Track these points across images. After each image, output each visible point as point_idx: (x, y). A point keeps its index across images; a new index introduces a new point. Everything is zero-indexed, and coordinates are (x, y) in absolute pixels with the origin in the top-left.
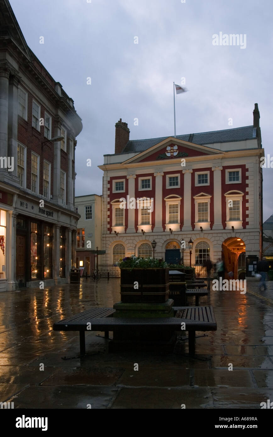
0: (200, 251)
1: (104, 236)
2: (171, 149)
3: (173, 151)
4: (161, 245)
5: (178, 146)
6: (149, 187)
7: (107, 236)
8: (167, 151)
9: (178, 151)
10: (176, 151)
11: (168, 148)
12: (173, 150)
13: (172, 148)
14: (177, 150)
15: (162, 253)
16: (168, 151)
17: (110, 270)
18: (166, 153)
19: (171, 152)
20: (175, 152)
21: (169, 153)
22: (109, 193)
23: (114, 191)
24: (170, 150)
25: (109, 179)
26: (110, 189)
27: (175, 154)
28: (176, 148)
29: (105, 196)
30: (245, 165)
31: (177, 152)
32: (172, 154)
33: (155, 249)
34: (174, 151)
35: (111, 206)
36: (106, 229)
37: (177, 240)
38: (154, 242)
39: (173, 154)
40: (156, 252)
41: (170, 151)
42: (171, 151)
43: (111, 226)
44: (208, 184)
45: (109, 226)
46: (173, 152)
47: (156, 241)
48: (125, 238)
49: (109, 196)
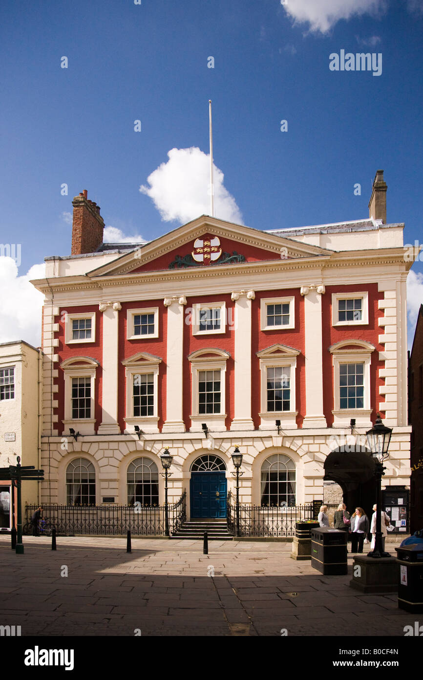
0: (273, 476)
1: (46, 440)
2: (205, 246)
3: (209, 250)
4: (181, 462)
5: (220, 238)
6: (152, 331)
7: (52, 439)
8: (195, 249)
9: (221, 251)
10: (216, 249)
11: (198, 244)
12: (210, 247)
13: (206, 243)
14: (219, 247)
15: (183, 480)
16: (198, 250)
17: (60, 517)
18: (193, 253)
19: (204, 253)
20: (213, 252)
21: (199, 253)
22: (56, 343)
23: (69, 340)
24: (203, 248)
25: (56, 313)
26: (59, 335)
27: (215, 256)
28: (216, 242)
29: (48, 351)
30: (375, 285)
31: (218, 251)
32: (206, 256)
33: (169, 471)
34: (213, 249)
35: (61, 373)
36: (49, 426)
37: (218, 450)
38: (167, 455)
39: (209, 256)
40: (172, 477)
41: (201, 251)
42: (205, 250)
43: (61, 417)
44: (292, 325)
45: (56, 418)
46: (209, 253)
47: (172, 452)
48: (95, 446)
49: (56, 350)
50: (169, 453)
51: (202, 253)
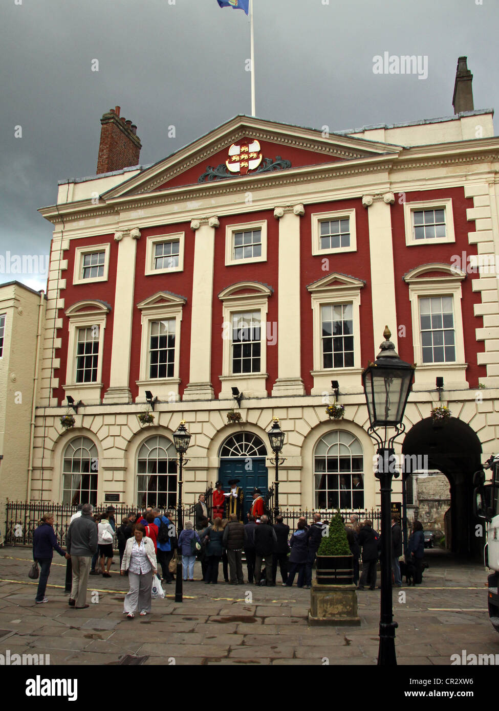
1: (40, 412)
2: (242, 153)
3: (246, 157)
4: (206, 442)
5: (261, 142)
6: (176, 263)
7: (49, 412)
8: (230, 157)
9: (261, 156)
10: (255, 155)
11: (234, 150)
12: (248, 153)
13: (243, 149)
14: (258, 153)
15: (208, 469)
16: (234, 159)
18: (227, 162)
19: (241, 161)
20: (252, 159)
21: (235, 162)
22: (63, 284)
23: (77, 280)
24: (239, 155)
25: (66, 246)
26: (67, 274)
27: (253, 164)
28: (255, 147)
29: (53, 294)
31: (258, 158)
32: (243, 164)
33: (185, 456)
34: (251, 156)
35: (66, 321)
36: (47, 393)
37: (255, 425)
38: (183, 433)
39: (246, 164)
40: (189, 465)
41: (237, 159)
42: (242, 157)
43: (63, 381)
44: (353, 247)
45: (56, 383)
46: (247, 160)
47: (192, 429)
48: (99, 420)
49: (63, 293)
50: (185, 430)
51: (238, 162)
